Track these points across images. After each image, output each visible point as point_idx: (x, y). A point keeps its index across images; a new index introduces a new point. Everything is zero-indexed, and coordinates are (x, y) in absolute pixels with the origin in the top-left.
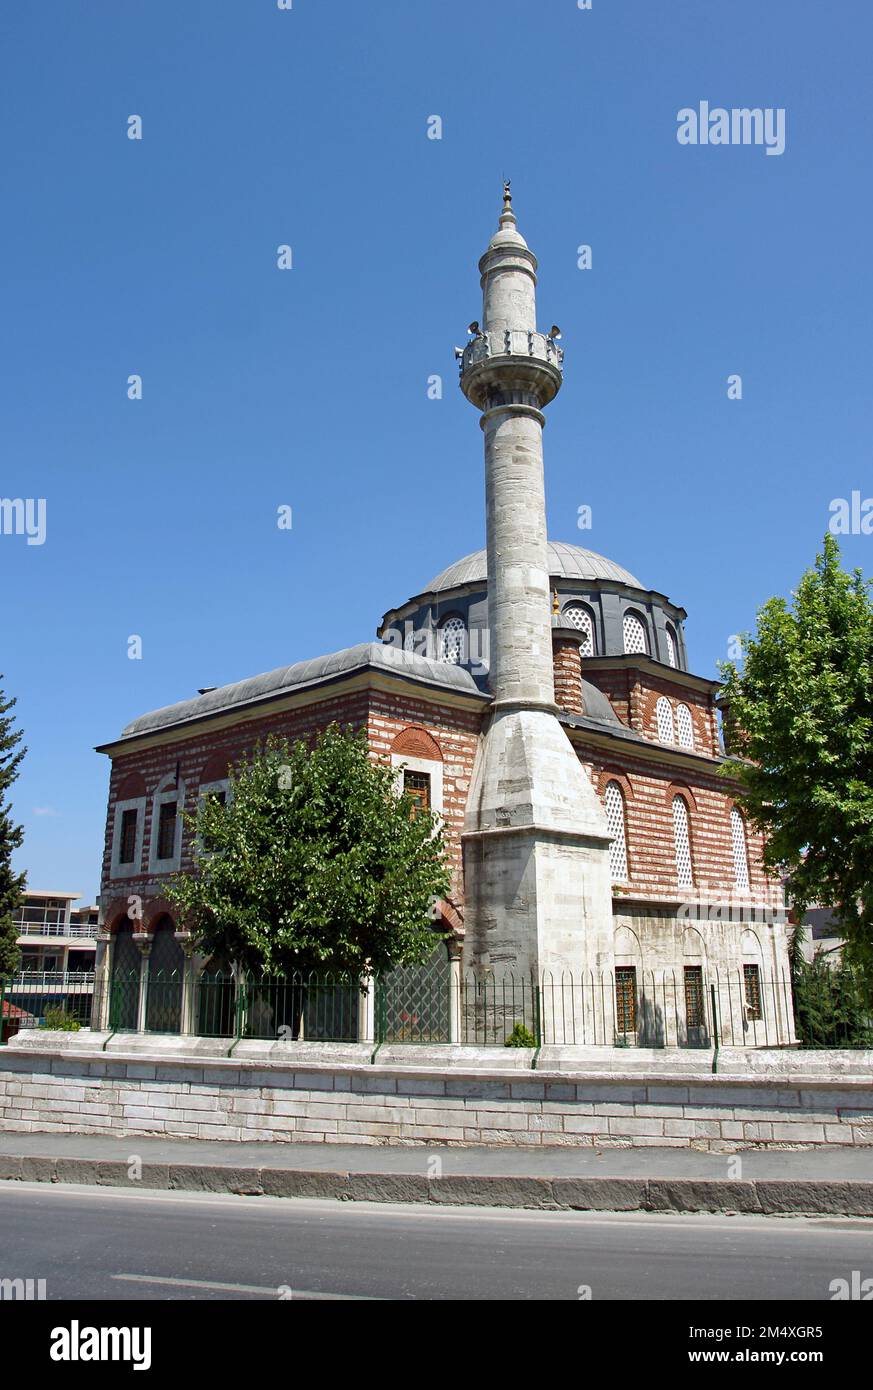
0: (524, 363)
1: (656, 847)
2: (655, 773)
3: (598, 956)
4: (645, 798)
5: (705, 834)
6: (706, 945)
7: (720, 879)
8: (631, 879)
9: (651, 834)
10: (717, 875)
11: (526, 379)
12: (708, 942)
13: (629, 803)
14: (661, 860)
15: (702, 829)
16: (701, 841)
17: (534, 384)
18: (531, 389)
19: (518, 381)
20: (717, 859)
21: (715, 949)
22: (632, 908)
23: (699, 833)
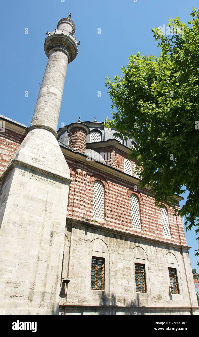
0: (60, 36)
1: (121, 210)
2: (121, 183)
3: (52, 232)
4: (116, 191)
5: (147, 211)
6: (147, 255)
7: (155, 230)
8: (105, 220)
9: (119, 205)
10: (154, 228)
11: (61, 42)
12: (148, 254)
13: (107, 190)
14: (123, 216)
15: (146, 209)
16: (145, 213)
17: (64, 44)
18: (63, 45)
19: (58, 42)
20: (153, 222)
21: (152, 258)
22: (105, 232)
23: (144, 210)
